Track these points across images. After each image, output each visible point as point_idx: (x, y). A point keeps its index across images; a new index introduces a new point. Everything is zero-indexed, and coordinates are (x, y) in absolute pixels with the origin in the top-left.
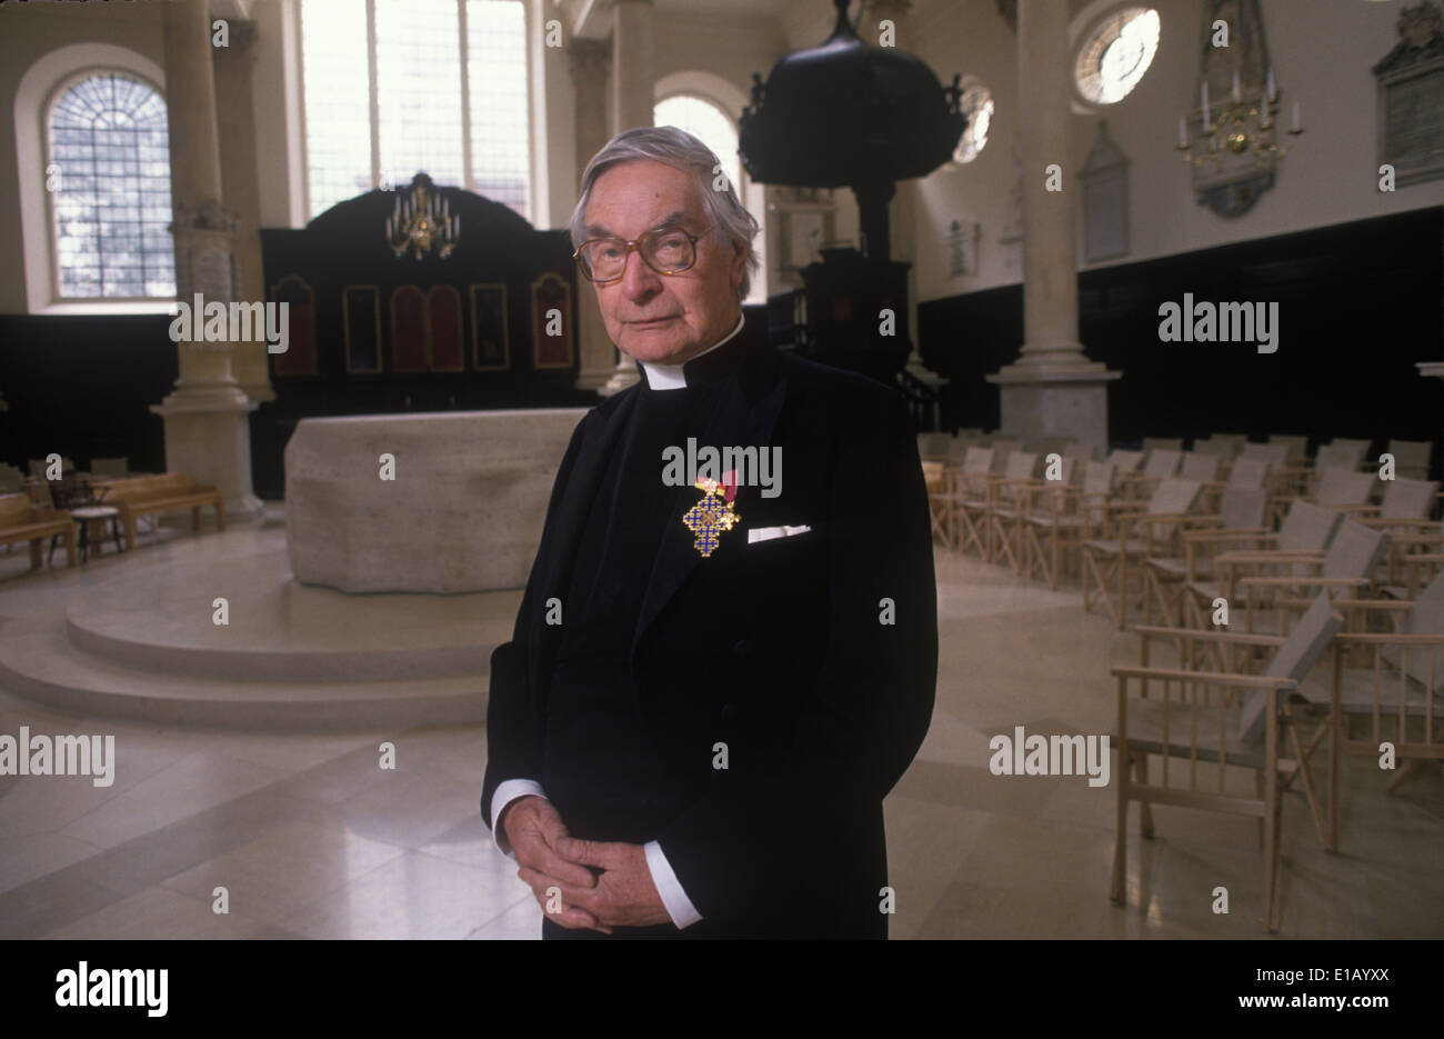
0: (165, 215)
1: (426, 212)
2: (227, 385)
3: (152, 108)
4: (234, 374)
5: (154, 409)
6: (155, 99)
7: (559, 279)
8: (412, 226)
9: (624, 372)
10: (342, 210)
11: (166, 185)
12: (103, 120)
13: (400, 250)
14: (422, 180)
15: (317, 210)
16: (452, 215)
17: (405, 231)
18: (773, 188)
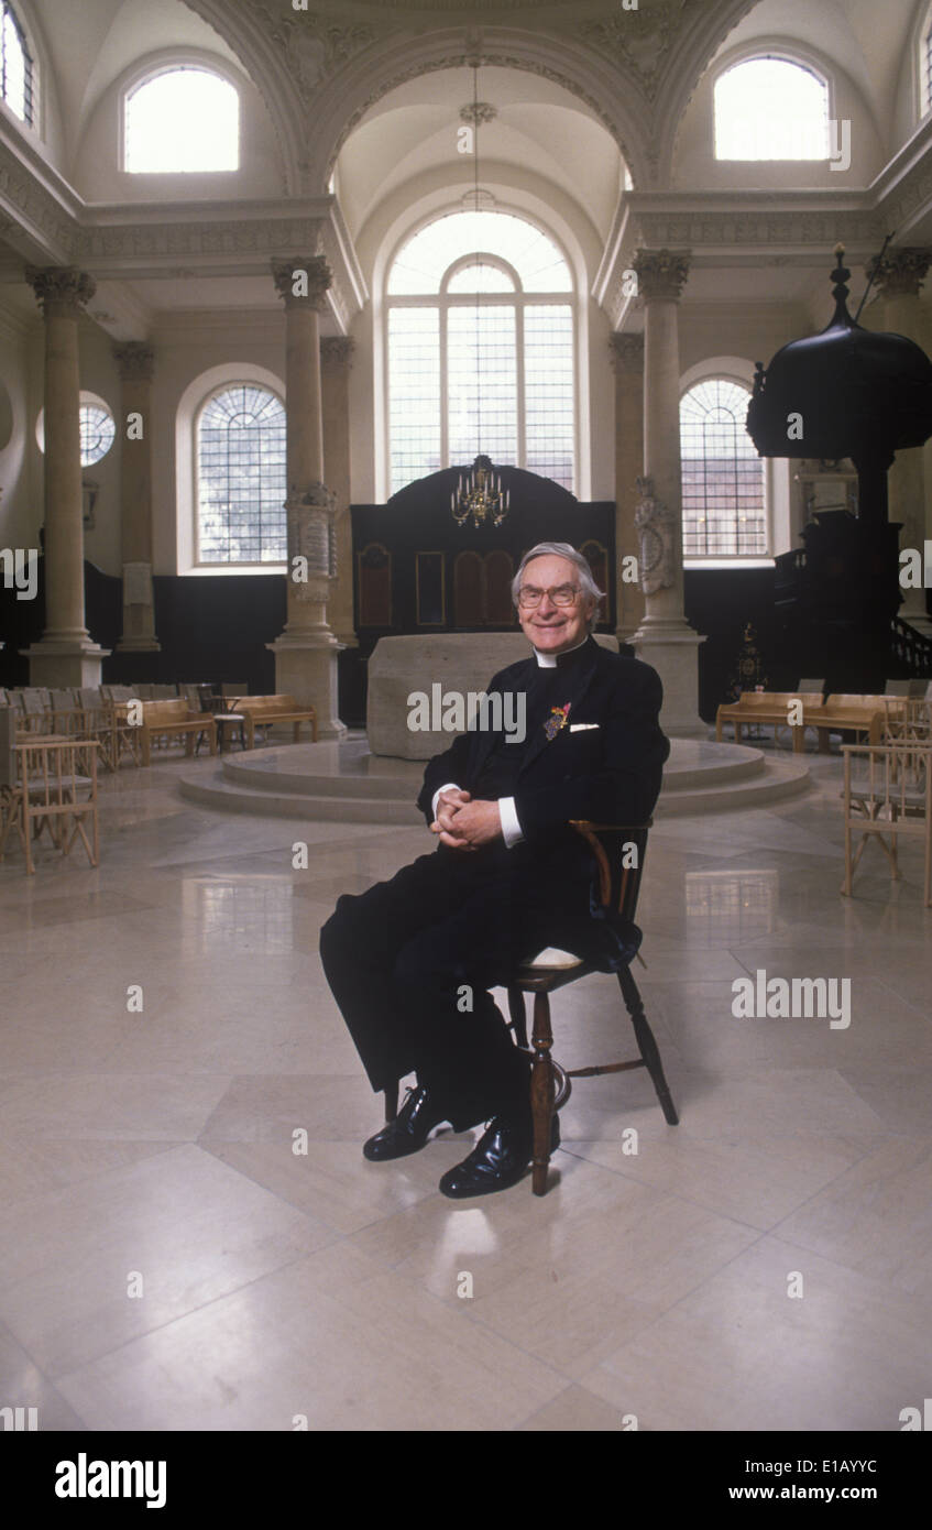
0: (282, 495)
1: (483, 488)
2: (323, 629)
3: (270, 412)
4: (328, 622)
5: (268, 646)
6: (275, 402)
7: (597, 543)
8: (472, 499)
9: (647, 623)
10: (417, 487)
11: (283, 471)
12: (236, 422)
13: (461, 521)
14: (483, 461)
15: (395, 489)
16: (504, 491)
17: (466, 503)
18: (798, 461)
